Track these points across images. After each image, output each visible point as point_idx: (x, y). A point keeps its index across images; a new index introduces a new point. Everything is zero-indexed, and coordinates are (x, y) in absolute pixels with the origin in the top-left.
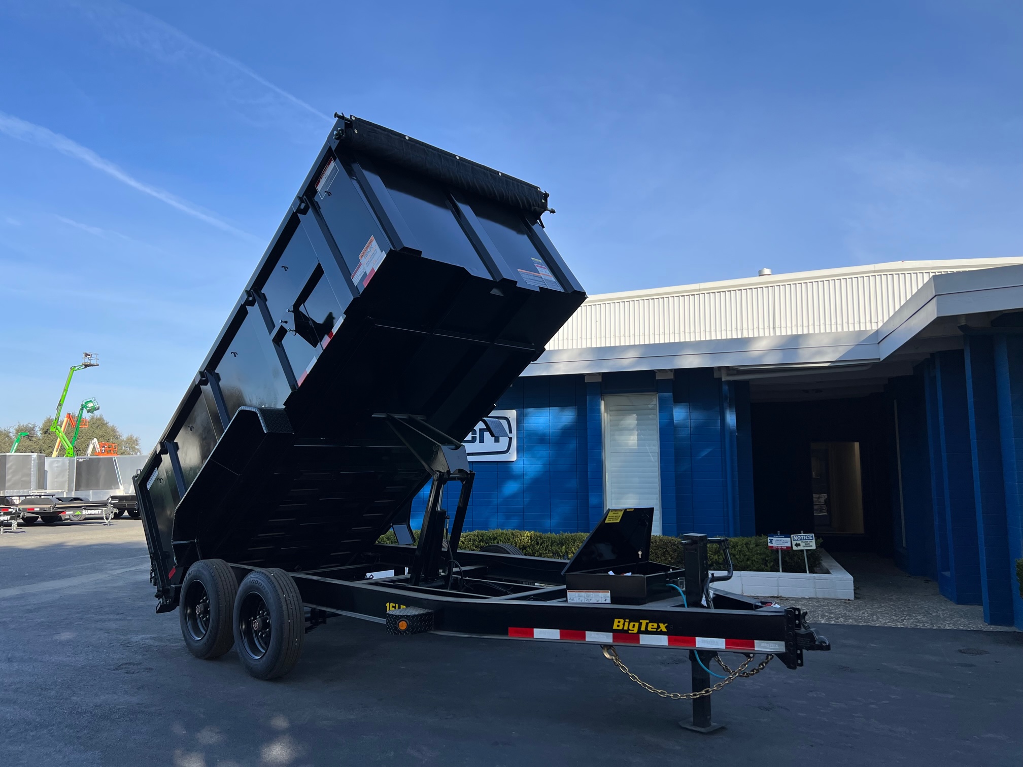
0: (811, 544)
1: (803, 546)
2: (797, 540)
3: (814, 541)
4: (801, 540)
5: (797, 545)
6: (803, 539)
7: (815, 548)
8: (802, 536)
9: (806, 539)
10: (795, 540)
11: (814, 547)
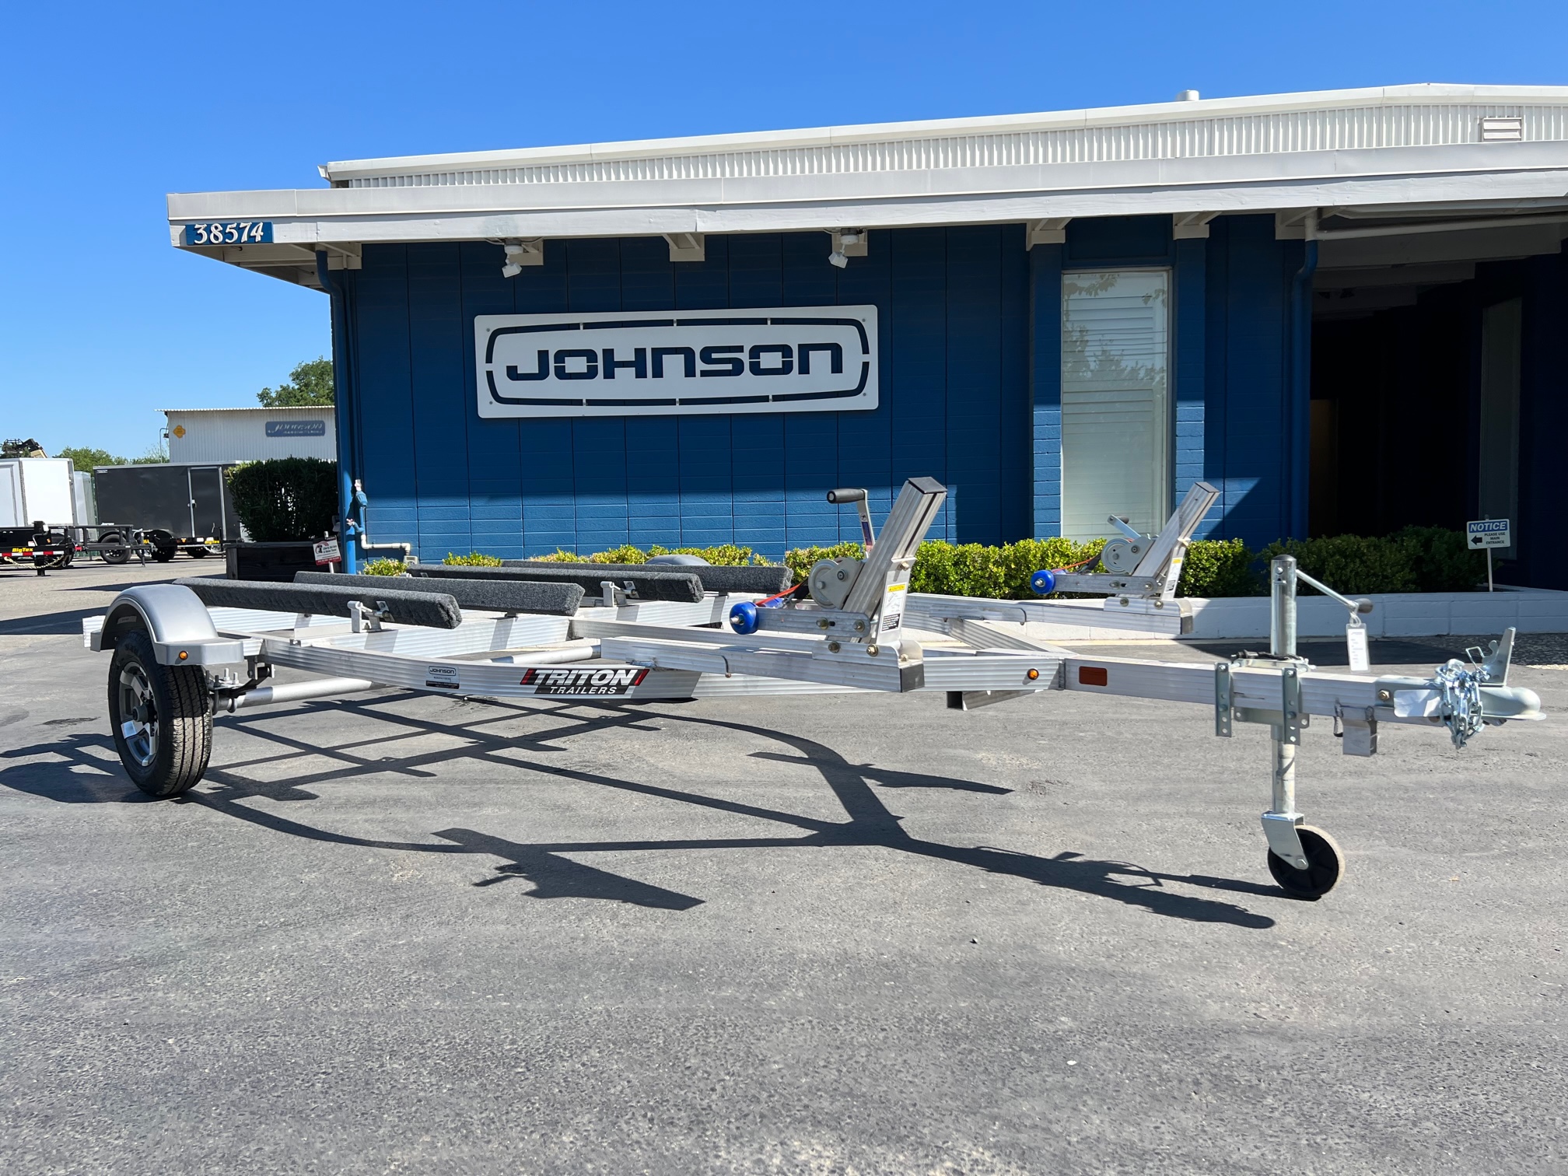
0: (1502, 538)
1: (1488, 543)
2: (1478, 531)
3: (1507, 532)
4: (1484, 530)
5: (1479, 540)
6: (1489, 530)
7: (1509, 545)
8: (1487, 525)
9: (1493, 530)
10: (1473, 531)
11: (1507, 544)
